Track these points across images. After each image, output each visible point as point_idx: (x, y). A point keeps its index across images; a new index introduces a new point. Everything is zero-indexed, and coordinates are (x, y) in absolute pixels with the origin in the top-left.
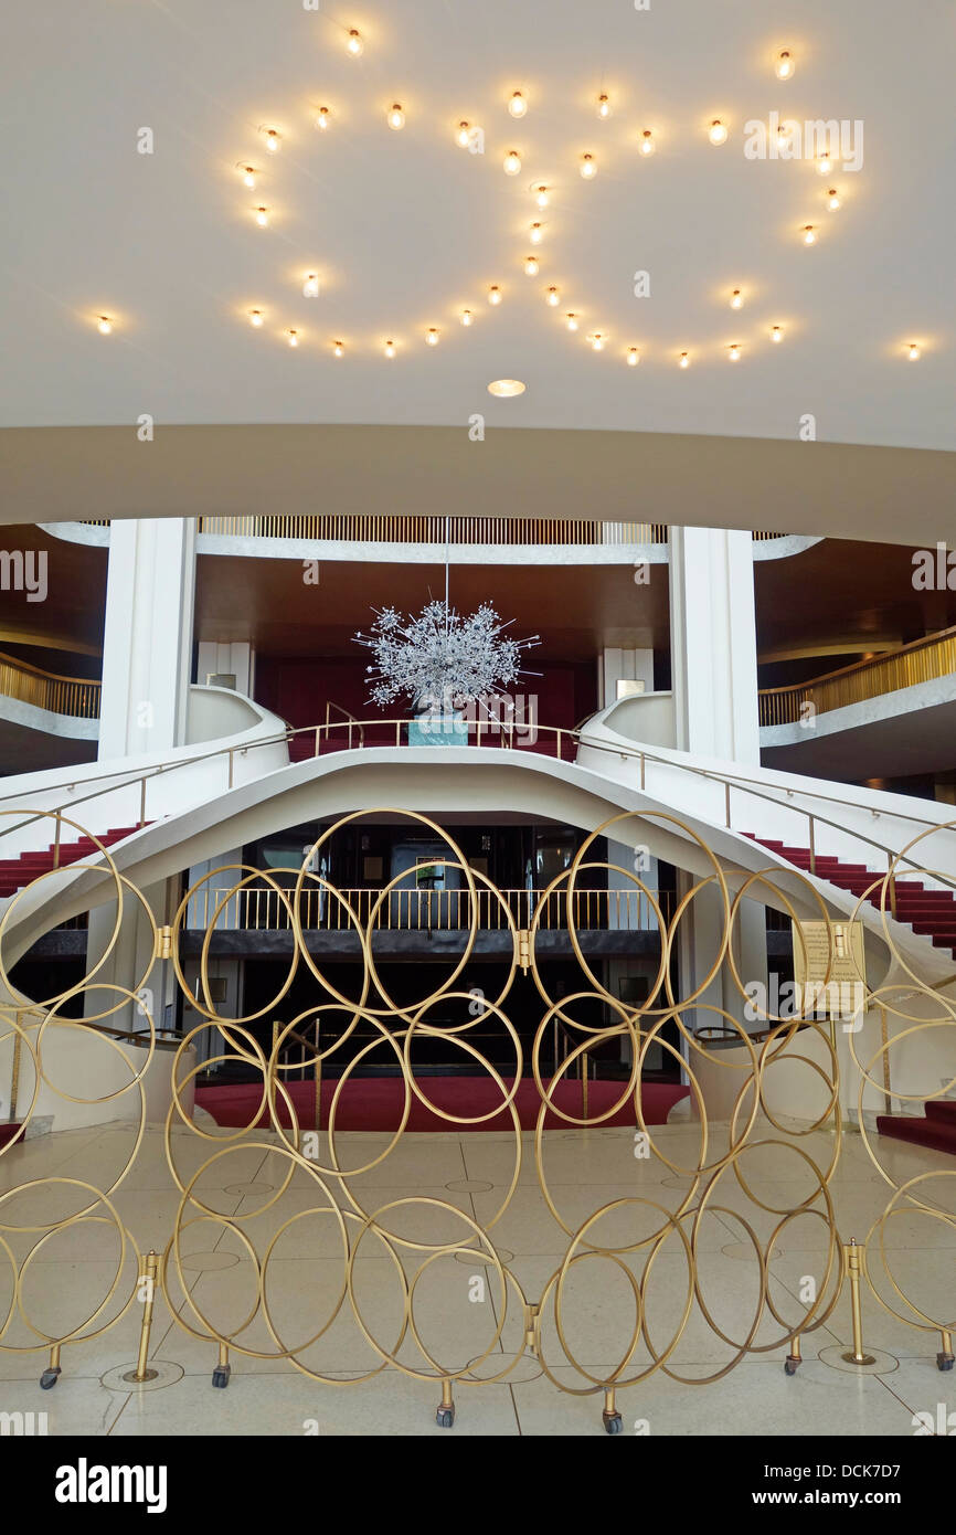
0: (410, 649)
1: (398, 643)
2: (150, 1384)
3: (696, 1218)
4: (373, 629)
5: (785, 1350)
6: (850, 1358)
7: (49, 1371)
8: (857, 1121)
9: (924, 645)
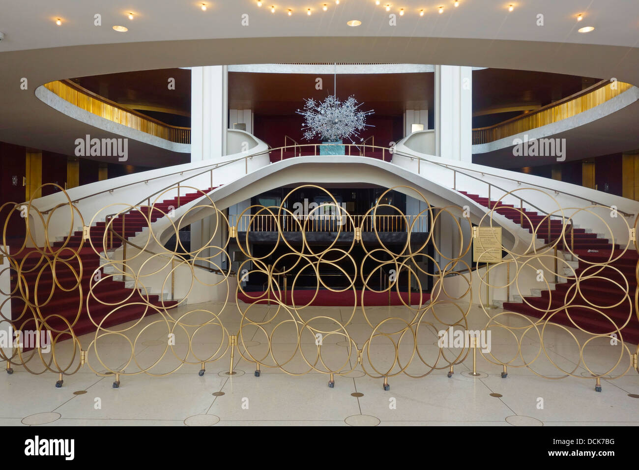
0: (320, 116)
1: (315, 113)
2: (234, 375)
3: (417, 325)
4: (305, 108)
5: (448, 370)
6: (472, 374)
7: (202, 370)
8: (496, 304)
9: (546, 109)
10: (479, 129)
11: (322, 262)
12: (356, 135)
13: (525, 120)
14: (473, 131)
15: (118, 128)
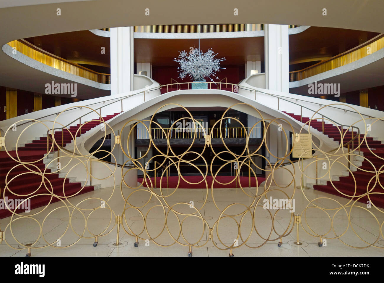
0: (189, 62)
1: (186, 61)
2: (119, 246)
3: (255, 208)
4: (179, 57)
5: (278, 241)
6: (296, 243)
7: (95, 243)
8: (308, 186)
9: (337, 57)
10: (293, 72)
11: (181, 161)
12: (214, 75)
13: (323, 66)
14: (289, 74)
15: (63, 74)
